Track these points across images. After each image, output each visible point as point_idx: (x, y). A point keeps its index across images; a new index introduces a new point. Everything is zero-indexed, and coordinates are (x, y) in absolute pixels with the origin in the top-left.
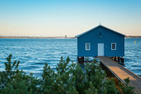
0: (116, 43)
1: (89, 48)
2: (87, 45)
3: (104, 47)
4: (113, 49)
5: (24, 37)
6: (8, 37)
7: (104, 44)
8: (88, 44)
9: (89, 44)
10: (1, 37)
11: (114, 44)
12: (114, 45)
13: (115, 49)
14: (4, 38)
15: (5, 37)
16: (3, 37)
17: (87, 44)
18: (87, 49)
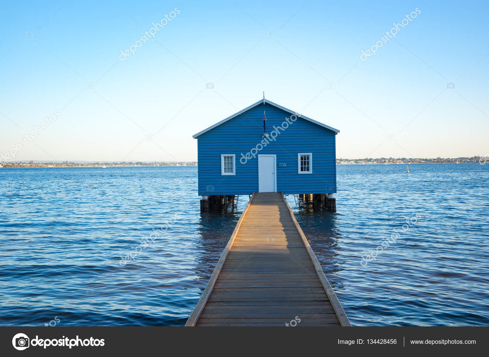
0: (311, 154)
1: (232, 168)
2: (225, 160)
3: (278, 165)
4: (304, 172)
5: (131, 163)
6: (91, 164)
7: (275, 156)
8: (228, 157)
9: (231, 157)
10: (73, 163)
11: (305, 156)
12: (305, 159)
13: (308, 170)
14: (80, 166)
15: (82, 165)
16: (78, 165)
17: (225, 157)
18: (225, 172)
